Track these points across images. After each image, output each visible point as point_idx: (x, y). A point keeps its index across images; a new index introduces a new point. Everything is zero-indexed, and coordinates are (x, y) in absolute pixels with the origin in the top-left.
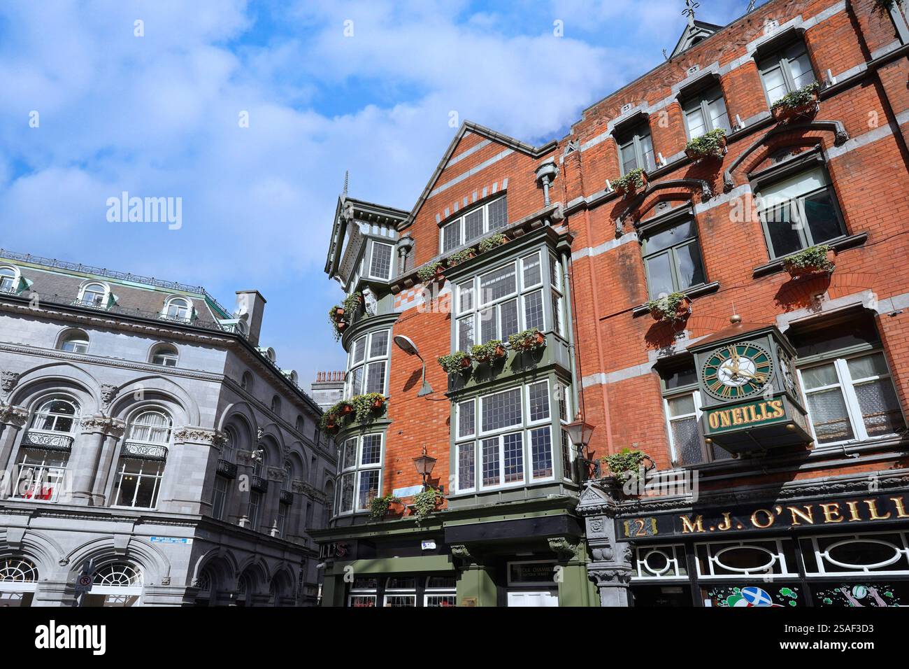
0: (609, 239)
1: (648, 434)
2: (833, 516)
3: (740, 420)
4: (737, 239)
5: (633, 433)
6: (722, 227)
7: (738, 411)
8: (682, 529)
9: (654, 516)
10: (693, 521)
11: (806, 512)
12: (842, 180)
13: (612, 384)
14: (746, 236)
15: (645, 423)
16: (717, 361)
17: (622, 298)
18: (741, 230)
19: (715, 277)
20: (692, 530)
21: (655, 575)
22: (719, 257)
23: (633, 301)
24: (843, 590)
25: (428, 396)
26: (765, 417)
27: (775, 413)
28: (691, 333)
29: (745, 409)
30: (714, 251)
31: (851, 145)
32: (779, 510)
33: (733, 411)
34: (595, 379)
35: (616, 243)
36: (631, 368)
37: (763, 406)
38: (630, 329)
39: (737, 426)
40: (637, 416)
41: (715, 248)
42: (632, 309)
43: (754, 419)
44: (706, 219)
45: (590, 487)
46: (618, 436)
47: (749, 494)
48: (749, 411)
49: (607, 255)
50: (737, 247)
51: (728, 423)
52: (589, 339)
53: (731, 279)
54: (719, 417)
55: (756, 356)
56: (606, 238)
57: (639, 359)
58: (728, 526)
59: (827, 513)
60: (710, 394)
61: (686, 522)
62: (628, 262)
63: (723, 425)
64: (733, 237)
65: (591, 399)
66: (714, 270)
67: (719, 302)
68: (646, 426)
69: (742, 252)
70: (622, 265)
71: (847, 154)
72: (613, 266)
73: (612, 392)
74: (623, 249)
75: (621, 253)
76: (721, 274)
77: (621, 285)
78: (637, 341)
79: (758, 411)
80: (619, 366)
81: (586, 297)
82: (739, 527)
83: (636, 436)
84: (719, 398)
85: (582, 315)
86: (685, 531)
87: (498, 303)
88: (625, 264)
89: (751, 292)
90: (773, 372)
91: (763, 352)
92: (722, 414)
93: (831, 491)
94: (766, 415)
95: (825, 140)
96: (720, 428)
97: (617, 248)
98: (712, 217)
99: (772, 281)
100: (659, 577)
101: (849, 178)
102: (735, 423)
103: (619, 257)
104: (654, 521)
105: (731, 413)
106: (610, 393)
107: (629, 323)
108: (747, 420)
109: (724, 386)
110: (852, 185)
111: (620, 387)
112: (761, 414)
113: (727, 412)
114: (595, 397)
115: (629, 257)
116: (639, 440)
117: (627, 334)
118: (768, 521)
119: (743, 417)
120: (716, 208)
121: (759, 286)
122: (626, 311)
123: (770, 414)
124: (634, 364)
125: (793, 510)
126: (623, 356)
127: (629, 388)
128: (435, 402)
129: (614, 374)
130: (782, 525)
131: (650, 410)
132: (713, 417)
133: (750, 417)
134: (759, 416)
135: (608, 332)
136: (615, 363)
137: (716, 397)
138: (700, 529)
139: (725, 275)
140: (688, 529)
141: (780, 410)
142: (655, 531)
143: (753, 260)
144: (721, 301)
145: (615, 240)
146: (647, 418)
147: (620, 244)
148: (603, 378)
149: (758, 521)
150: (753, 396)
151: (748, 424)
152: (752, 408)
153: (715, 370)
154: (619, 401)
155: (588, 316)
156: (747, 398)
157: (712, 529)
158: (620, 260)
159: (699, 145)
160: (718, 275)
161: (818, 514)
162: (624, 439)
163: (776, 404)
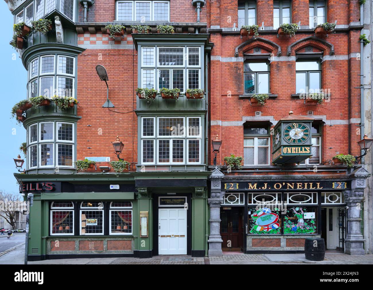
0: (230, 56)
1: (238, 151)
2: (300, 187)
3: (295, 152)
4: (287, 79)
5: (231, 149)
6: (282, 71)
7: (295, 148)
8: (249, 188)
9: (237, 182)
10: (253, 185)
11: (292, 185)
12: (328, 71)
13: (224, 126)
14: (291, 79)
15: (237, 146)
16: (290, 128)
17: (233, 88)
18: (290, 76)
19: (276, 92)
20: (252, 188)
21: (231, 203)
22: (279, 84)
23: (239, 91)
24: (293, 208)
25: (111, 108)
26: (303, 152)
27: (307, 152)
28: (262, 113)
29: (297, 148)
30: (277, 81)
31: (334, 58)
32: (284, 184)
33: (293, 148)
34: (217, 122)
35: (234, 60)
36: (234, 122)
37: (303, 148)
38: (235, 104)
39: (293, 154)
40: (234, 143)
41: (278, 80)
42: (239, 95)
43: (299, 152)
44: (276, 65)
45: (216, 168)
46: (224, 149)
47: (276, 178)
48: (298, 149)
49: (229, 64)
50: (287, 83)
51: (290, 152)
52: (216, 103)
53: (282, 95)
54: (287, 149)
55: (305, 129)
56: (229, 55)
57: (238, 118)
58: (266, 188)
59: (298, 186)
60: (285, 140)
61: (250, 185)
62: (238, 71)
63: (288, 153)
64: (285, 78)
65: (214, 131)
66: (276, 89)
67: (275, 103)
68: (237, 148)
69: (288, 86)
70: (235, 72)
71: (332, 61)
72: (231, 71)
73: (223, 130)
74: (237, 64)
75: (236, 66)
76: (278, 92)
77: (234, 82)
78: (238, 110)
79: (301, 150)
80: (228, 119)
81: (217, 82)
82: (270, 188)
83: (233, 151)
84: (288, 142)
85: (214, 90)
86: (250, 189)
87: (172, 68)
88: (237, 72)
89: (288, 103)
90: (309, 137)
91: (307, 129)
92: (288, 148)
93: (302, 179)
94: (304, 152)
95: (326, 51)
96: (287, 154)
97: (234, 63)
98: (279, 65)
99: (297, 102)
100: (232, 204)
101: (330, 71)
102: (293, 152)
103: (235, 68)
104: (238, 184)
105: (292, 149)
106: (222, 130)
107: (235, 101)
108: (297, 152)
109: (291, 138)
110: (330, 74)
111: (228, 128)
112: (302, 151)
113: (290, 148)
114: (217, 131)
115: (240, 69)
116: (233, 153)
117: (234, 106)
118: (280, 187)
119: (296, 151)
120: (282, 62)
121: (291, 102)
122: (235, 95)
123: (305, 151)
124: (235, 120)
125: (288, 184)
126: (231, 115)
127: (232, 130)
128: (116, 113)
129: (226, 122)
130: (284, 189)
131: (240, 141)
132: (285, 149)
133: (298, 152)
134: (301, 152)
135: (225, 103)
136: (227, 118)
137: (287, 142)
138: (255, 188)
139: (280, 93)
140: (251, 188)
141: (309, 151)
142: (238, 188)
143: (291, 90)
144: (277, 103)
145: (233, 58)
146: (238, 144)
147: (235, 61)
148: (220, 123)
149: (276, 187)
150: (301, 144)
151: (297, 154)
152: (299, 148)
153: (289, 131)
154: (227, 135)
155: (217, 92)
156: (298, 144)
157: (260, 188)
158: (235, 69)
159: (288, 28)
160: (277, 92)
161: (296, 186)
162: (227, 151)
163: (308, 148)
